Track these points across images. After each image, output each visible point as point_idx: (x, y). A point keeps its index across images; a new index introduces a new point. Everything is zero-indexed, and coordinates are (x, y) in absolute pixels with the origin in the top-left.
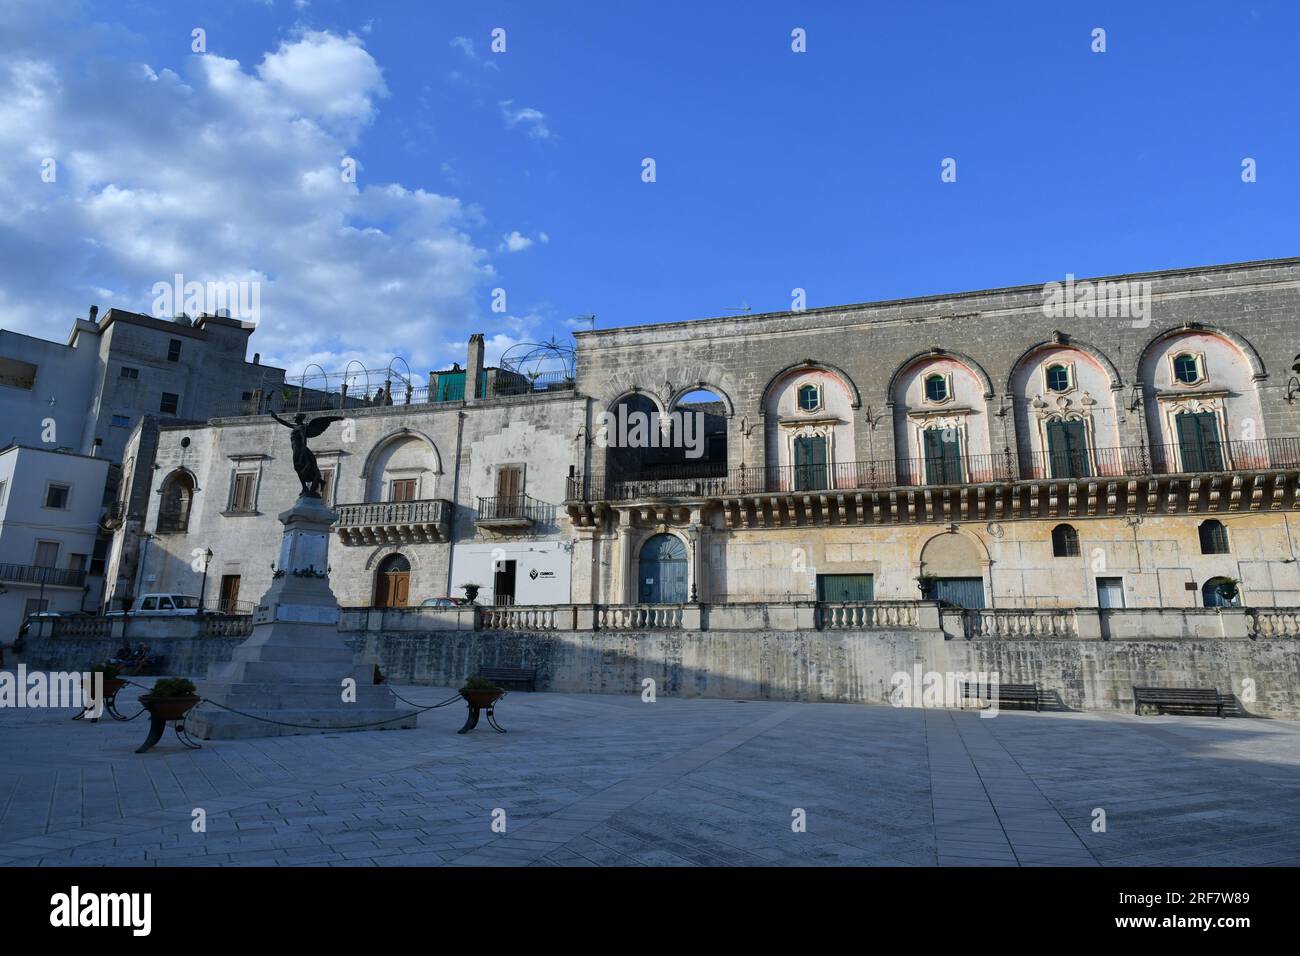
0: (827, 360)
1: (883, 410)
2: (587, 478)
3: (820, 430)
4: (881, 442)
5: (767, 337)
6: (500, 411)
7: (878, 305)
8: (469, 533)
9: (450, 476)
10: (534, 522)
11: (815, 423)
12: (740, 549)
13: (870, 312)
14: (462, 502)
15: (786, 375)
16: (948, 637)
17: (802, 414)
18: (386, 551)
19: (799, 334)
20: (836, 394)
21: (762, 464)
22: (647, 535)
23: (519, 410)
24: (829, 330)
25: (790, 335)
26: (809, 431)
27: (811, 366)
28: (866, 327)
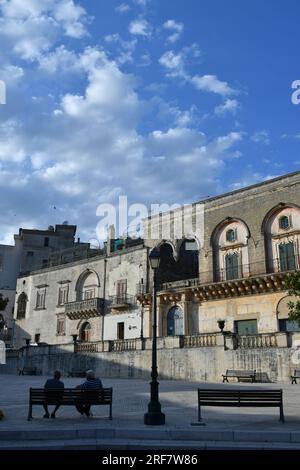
0: (236, 216)
1: (260, 237)
2: (148, 283)
3: (235, 250)
4: (259, 253)
5: (212, 209)
6: (118, 257)
7: (256, 186)
8: (109, 311)
9: (102, 288)
10: (130, 304)
11: (233, 247)
12: (204, 311)
13: (253, 190)
14: (107, 298)
15: (221, 226)
16: (226, 349)
17: (228, 244)
18: (83, 321)
19: (226, 205)
20: (242, 233)
21: (212, 269)
22: (169, 307)
23: (124, 256)
24: (237, 202)
25: (221, 206)
26: (231, 252)
27: (230, 220)
28: (252, 198)
